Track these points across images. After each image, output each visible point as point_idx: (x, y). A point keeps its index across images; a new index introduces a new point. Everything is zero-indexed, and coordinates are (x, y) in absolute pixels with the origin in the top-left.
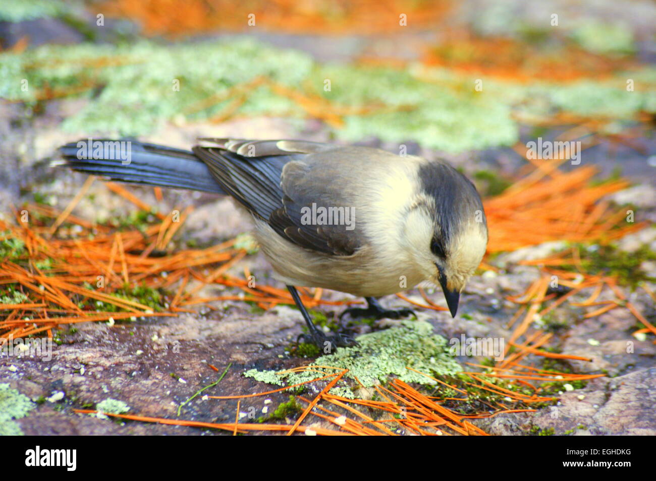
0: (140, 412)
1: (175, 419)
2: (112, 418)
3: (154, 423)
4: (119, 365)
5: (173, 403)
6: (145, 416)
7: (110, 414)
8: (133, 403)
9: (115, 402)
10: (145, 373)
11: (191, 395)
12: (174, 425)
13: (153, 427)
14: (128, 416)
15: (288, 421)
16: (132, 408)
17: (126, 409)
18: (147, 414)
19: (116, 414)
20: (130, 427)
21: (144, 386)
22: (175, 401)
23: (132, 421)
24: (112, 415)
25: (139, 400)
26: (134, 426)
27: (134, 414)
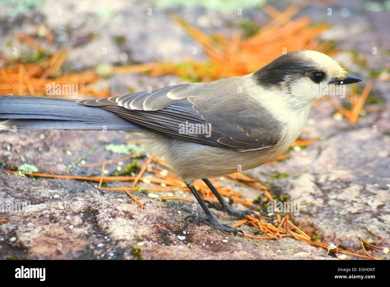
0: (44, 172)
1: (65, 175)
2: (28, 176)
3: (54, 178)
4: (30, 144)
5: (64, 166)
6: (48, 174)
7: (27, 173)
8: (40, 167)
9: (29, 166)
10: (47, 149)
11: (74, 161)
12: (65, 179)
13: (52, 180)
14: (37, 175)
15: (133, 174)
16: (39, 169)
17: (36, 170)
18: (49, 173)
19: (30, 173)
20: (39, 181)
21: (47, 156)
22: (65, 165)
23: (39, 177)
24: (28, 174)
25: (44, 164)
26: (42, 180)
27: (41, 173)
